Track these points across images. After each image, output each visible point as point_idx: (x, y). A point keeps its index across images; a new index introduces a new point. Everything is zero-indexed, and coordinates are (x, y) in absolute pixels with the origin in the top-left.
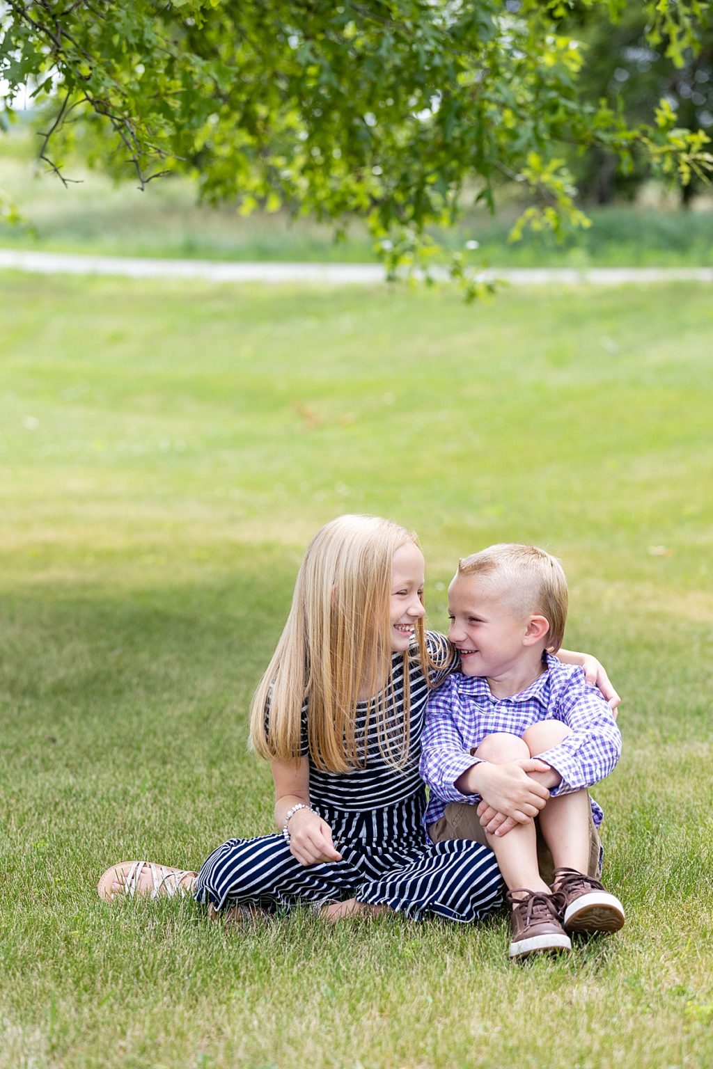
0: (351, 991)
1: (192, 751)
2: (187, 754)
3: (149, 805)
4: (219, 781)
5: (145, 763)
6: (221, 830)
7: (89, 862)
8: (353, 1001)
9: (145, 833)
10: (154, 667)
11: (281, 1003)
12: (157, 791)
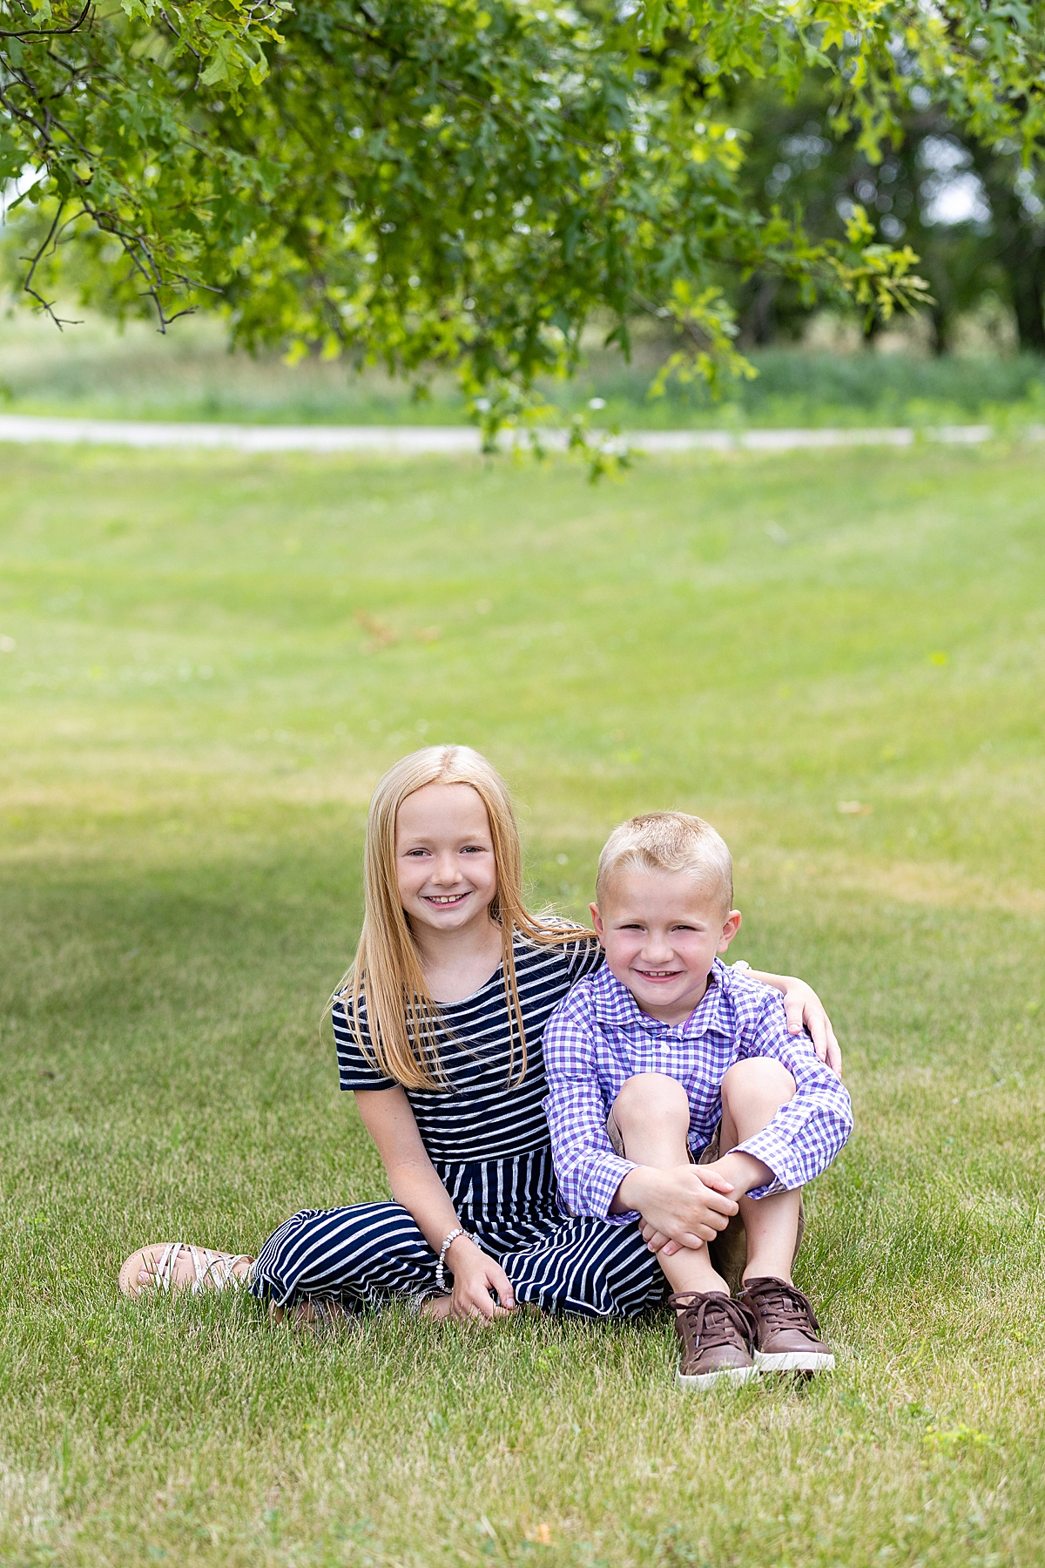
0: (469, 1419)
1: (239, 1088)
2: (232, 1092)
3: (183, 1163)
4: (276, 1128)
5: (176, 1106)
6: (283, 1196)
7: (105, 1244)
8: (473, 1433)
9: (179, 1202)
10: (183, 974)
11: (376, 1437)
12: (192, 1144)
